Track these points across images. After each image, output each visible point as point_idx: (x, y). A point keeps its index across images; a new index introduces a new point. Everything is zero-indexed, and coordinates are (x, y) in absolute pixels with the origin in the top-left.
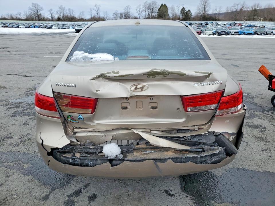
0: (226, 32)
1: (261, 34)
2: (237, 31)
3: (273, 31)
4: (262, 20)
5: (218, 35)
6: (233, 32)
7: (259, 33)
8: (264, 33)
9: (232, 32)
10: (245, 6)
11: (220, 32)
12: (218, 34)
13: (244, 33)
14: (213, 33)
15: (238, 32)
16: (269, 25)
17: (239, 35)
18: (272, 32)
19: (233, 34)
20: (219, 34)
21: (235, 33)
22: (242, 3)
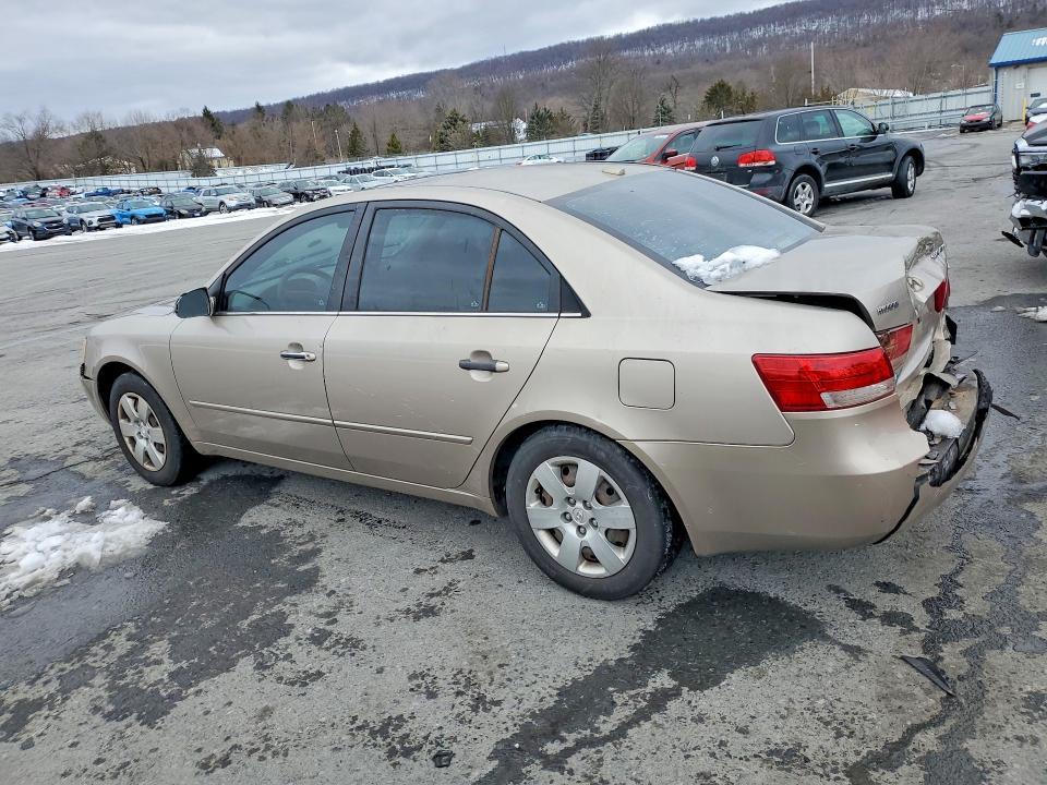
0: (65, 221)
1: (191, 215)
2: (106, 213)
3: (221, 198)
4: (133, 169)
5: (36, 239)
6: (93, 217)
7: (183, 212)
8: (199, 210)
9: (87, 220)
10: (52, 124)
11: (37, 224)
12: (34, 232)
13: (133, 217)
14: (8, 232)
15: (112, 217)
16: (171, 184)
17: (119, 226)
18: (222, 203)
19: (95, 224)
20: (38, 235)
21: (99, 220)
22: (35, 112)
